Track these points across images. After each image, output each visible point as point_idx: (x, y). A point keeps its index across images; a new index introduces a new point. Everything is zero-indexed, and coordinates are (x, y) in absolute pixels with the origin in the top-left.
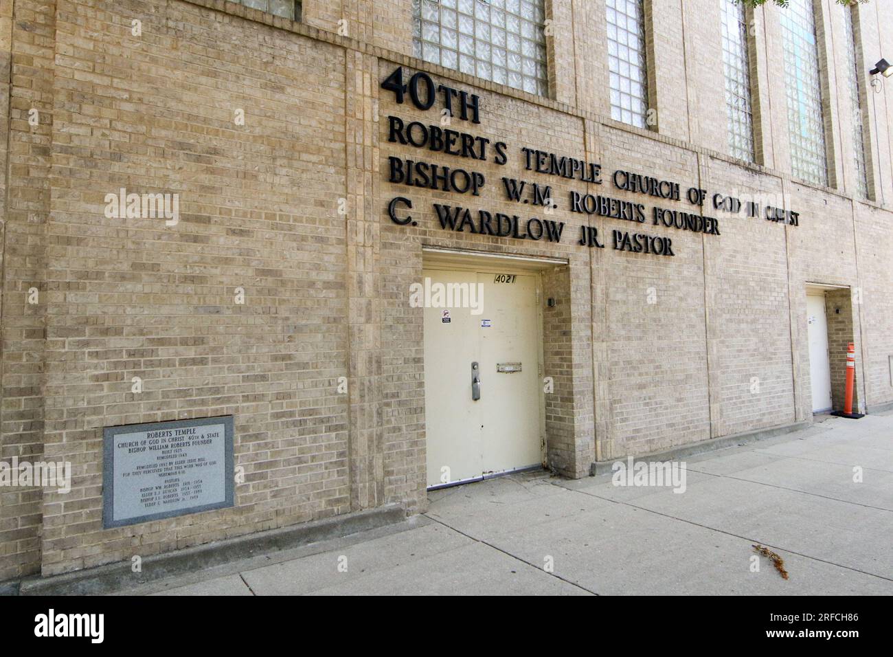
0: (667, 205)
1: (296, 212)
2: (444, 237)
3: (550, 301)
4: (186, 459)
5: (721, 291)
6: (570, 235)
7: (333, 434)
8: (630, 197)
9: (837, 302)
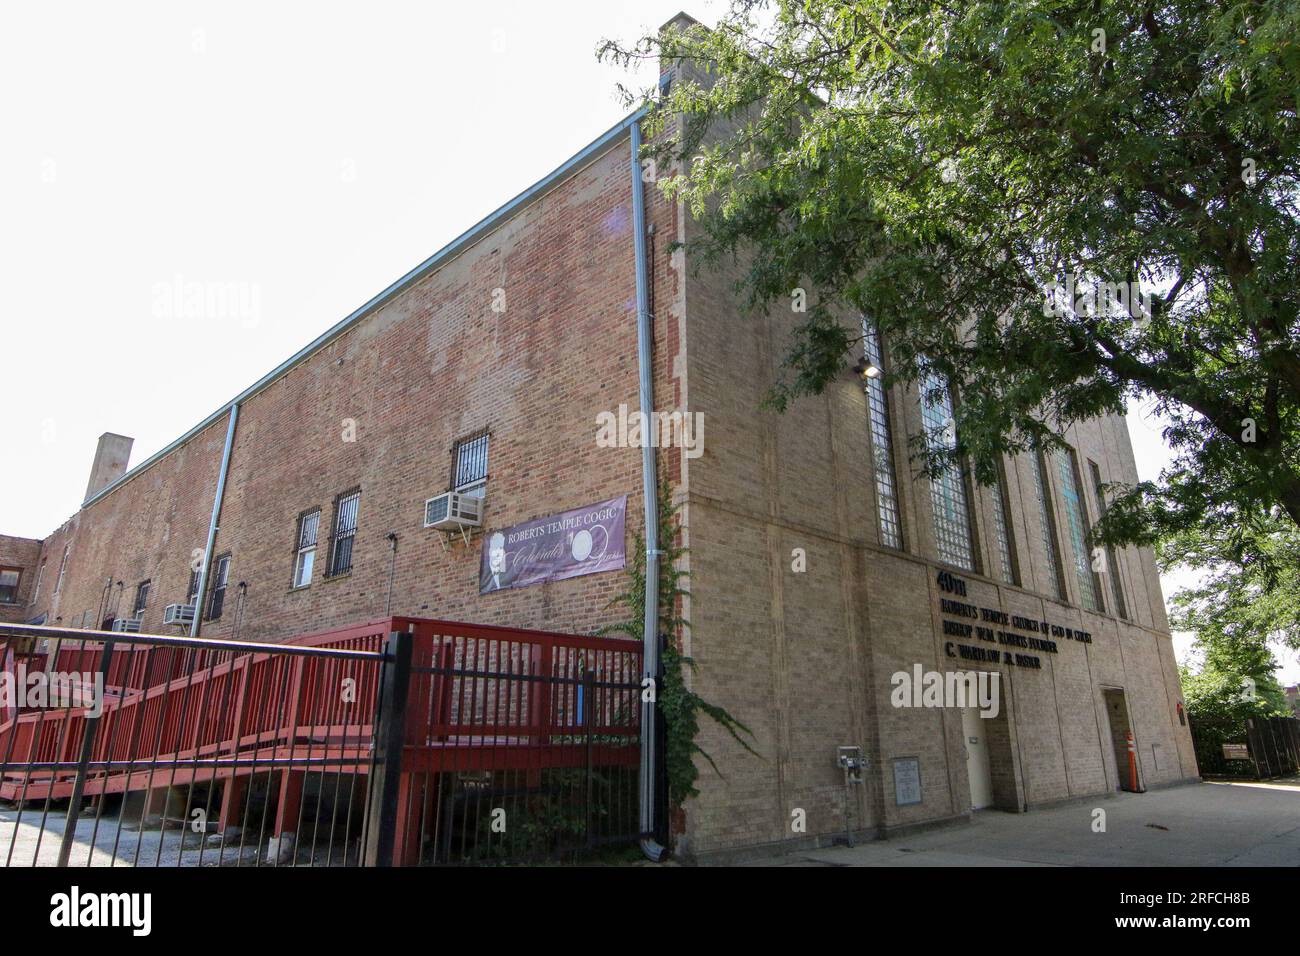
0: (1034, 635)
2: (962, 662)
4: (910, 777)
7: (944, 770)
8: (1020, 632)
9: (1115, 700)
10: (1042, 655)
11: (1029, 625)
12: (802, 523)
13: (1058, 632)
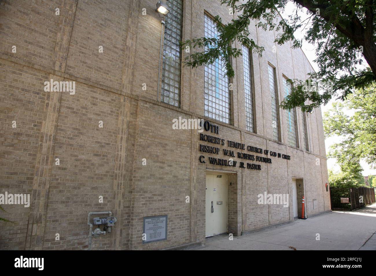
0: (259, 155)
1: (181, 160)
2: (210, 166)
3: (231, 184)
4: (158, 226)
5: (272, 180)
6: (238, 165)
7: (187, 221)
8: (251, 153)
9: (299, 183)
10: (263, 165)
11: (257, 150)
12: (87, 79)
13: (274, 154)
